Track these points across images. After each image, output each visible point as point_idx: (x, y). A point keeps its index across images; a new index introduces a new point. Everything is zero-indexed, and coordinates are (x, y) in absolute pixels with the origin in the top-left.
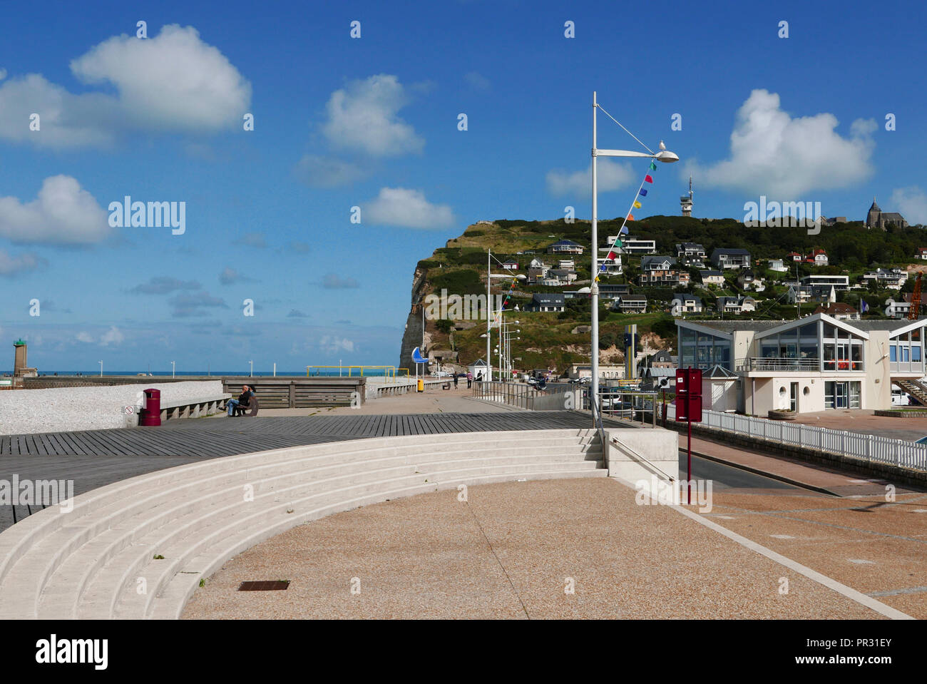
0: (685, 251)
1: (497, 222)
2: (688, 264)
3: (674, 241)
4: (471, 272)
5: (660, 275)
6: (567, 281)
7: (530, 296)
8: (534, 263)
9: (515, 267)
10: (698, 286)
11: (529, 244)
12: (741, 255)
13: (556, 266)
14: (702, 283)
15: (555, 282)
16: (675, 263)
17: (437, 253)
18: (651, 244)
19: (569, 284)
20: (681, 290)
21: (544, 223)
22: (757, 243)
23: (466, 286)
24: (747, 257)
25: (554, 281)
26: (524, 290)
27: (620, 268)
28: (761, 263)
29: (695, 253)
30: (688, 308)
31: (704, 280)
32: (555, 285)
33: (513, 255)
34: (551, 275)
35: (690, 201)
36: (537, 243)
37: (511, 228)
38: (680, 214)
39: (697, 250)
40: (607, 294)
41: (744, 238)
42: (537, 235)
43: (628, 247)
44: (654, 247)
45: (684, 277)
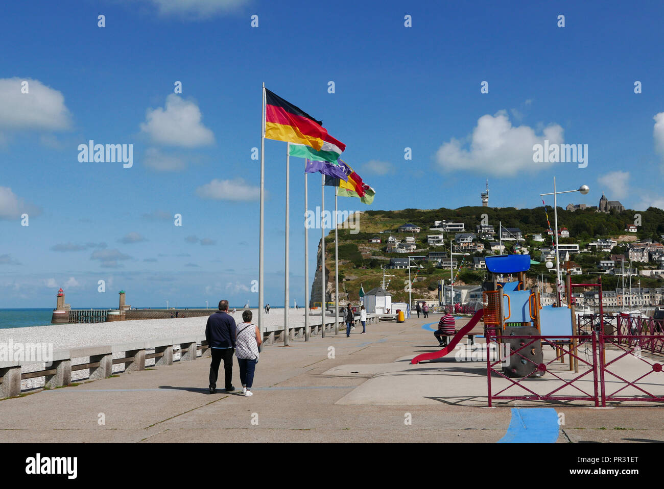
0: (482, 229)
1: (367, 212)
2: (483, 238)
3: (475, 223)
4: (353, 245)
5: (466, 245)
6: (411, 250)
7: (389, 259)
8: (390, 238)
9: (379, 241)
10: (488, 252)
11: (387, 226)
12: (516, 232)
13: (404, 241)
14: (491, 250)
15: (404, 251)
16: (476, 238)
17: (332, 233)
18: (461, 226)
19: (412, 251)
20: (478, 254)
21: (397, 212)
22: (526, 224)
23: (350, 254)
24: (519, 233)
25: (402, 250)
26: (385, 256)
27: (442, 241)
28: (528, 236)
29: (488, 231)
30: (482, 266)
31: (492, 248)
32: (403, 252)
33: (377, 233)
34: (401, 246)
35: (487, 196)
36: (392, 226)
37: (375, 216)
38: (481, 205)
39: (489, 229)
40: (434, 258)
41: (519, 220)
42: (391, 220)
43: (448, 228)
44: (463, 227)
45: (480, 246)
